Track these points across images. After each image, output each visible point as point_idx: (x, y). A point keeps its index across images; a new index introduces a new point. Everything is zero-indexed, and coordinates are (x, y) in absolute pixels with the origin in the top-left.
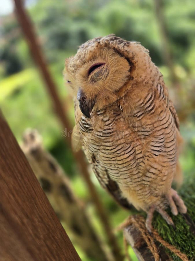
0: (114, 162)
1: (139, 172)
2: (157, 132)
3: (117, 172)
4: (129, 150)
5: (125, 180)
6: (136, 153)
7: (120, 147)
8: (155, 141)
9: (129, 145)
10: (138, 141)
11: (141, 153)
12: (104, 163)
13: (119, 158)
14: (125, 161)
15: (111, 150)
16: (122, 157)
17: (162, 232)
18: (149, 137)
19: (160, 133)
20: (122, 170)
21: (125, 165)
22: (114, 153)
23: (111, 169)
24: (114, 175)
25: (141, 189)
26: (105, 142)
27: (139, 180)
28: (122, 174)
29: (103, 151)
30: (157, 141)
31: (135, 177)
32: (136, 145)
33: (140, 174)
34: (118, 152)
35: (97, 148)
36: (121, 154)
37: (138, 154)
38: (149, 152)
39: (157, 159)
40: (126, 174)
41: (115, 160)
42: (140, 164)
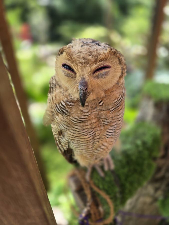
0: (78, 139)
1: (93, 147)
2: (113, 123)
3: (77, 145)
4: (91, 133)
5: (81, 151)
6: (95, 136)
7: (86, 130)
8: (111, 129)
9: (92, 130)
10: (99, 128)
11: (99, 135)
12: (69, 139)
13: (82, 137)
14: (86, 140)
15: (79, 132)
16: (85, 137)
17: (96, 182)
18: (107, 125)
19: (115, 124)
20: (81, 145)
21: (85, 142)
22: (80, 134)
23: (73, 143)
24: (74, 146)
25: (90, 157)
26: (76, 126)
27: (92, 151)
28: (80, 147)
29: (72, 131)
30: (112, 129)
31: (89, 150)
32: (97, 130)
33: (93, 149)
34: (83, 134)
35: (67, 128)
36: (85, 135)
37: (97, 136)
38: (104, 136)
39: (108, 140)
40: (84, 147)
41: (79, 138)
42: (96, 143)
